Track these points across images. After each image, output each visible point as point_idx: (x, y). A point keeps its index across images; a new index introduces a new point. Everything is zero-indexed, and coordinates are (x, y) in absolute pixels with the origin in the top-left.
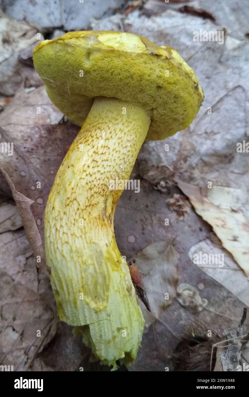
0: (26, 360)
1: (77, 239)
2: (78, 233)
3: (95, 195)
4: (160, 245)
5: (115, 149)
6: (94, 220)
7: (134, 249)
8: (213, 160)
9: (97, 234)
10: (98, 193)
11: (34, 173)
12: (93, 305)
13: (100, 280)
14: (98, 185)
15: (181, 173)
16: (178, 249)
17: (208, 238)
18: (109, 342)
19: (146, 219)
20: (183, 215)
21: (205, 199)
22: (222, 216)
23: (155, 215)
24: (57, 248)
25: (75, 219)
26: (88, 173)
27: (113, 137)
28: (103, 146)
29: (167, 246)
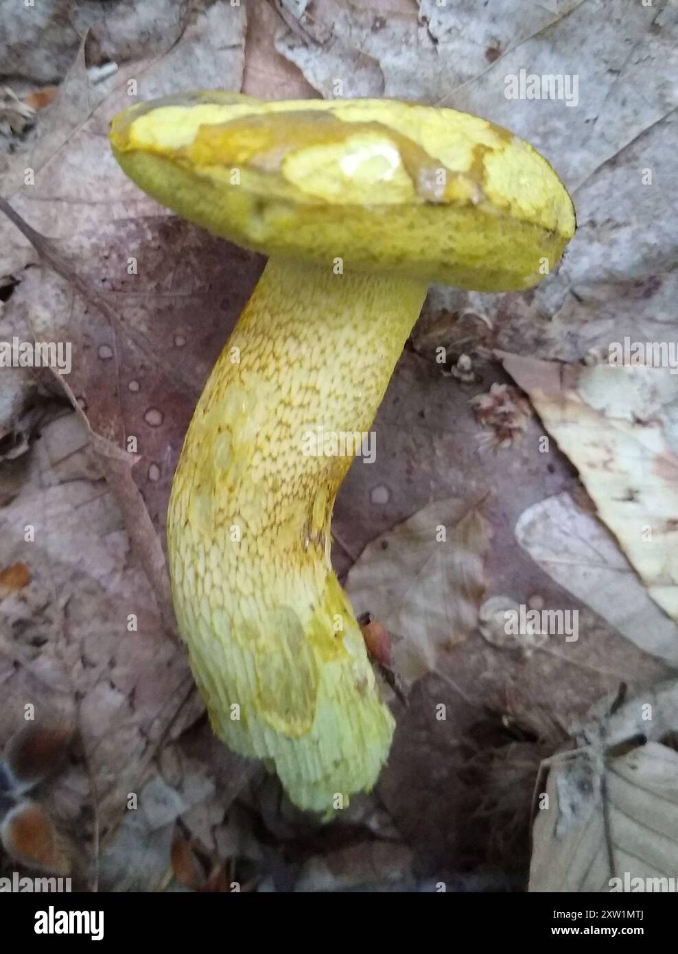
0: (142, 746)
1: (243, 602)
2: (246, 588)
3: (285, 502)
4: (451, 506)
5: (335, 391)
6: (282, 558)
7: (385, 518)
8: (601, 294)
9: (290, 587)
10: (291, 498)
11: (133, 347)
12: (282, 726)
13: (297, 681)
14: (293, 478)
15: (516, 330)
16: (491, 517)
17: (565, 489)
18: (316, 784)
19: (419, 446)
20: (511, 436)
21: (571, 396)
22: (608, 436)
23: (441, 437)
24: (200, 614)
25: (237, 558)
26: (266, 453)
27: (329, 362)
28: (304, 385)
29: (466, 511)
